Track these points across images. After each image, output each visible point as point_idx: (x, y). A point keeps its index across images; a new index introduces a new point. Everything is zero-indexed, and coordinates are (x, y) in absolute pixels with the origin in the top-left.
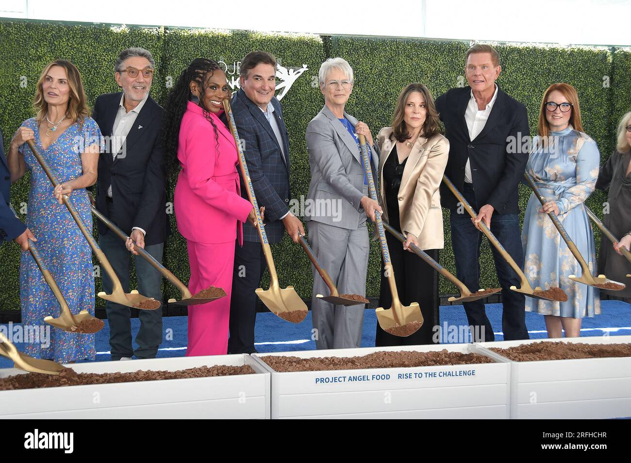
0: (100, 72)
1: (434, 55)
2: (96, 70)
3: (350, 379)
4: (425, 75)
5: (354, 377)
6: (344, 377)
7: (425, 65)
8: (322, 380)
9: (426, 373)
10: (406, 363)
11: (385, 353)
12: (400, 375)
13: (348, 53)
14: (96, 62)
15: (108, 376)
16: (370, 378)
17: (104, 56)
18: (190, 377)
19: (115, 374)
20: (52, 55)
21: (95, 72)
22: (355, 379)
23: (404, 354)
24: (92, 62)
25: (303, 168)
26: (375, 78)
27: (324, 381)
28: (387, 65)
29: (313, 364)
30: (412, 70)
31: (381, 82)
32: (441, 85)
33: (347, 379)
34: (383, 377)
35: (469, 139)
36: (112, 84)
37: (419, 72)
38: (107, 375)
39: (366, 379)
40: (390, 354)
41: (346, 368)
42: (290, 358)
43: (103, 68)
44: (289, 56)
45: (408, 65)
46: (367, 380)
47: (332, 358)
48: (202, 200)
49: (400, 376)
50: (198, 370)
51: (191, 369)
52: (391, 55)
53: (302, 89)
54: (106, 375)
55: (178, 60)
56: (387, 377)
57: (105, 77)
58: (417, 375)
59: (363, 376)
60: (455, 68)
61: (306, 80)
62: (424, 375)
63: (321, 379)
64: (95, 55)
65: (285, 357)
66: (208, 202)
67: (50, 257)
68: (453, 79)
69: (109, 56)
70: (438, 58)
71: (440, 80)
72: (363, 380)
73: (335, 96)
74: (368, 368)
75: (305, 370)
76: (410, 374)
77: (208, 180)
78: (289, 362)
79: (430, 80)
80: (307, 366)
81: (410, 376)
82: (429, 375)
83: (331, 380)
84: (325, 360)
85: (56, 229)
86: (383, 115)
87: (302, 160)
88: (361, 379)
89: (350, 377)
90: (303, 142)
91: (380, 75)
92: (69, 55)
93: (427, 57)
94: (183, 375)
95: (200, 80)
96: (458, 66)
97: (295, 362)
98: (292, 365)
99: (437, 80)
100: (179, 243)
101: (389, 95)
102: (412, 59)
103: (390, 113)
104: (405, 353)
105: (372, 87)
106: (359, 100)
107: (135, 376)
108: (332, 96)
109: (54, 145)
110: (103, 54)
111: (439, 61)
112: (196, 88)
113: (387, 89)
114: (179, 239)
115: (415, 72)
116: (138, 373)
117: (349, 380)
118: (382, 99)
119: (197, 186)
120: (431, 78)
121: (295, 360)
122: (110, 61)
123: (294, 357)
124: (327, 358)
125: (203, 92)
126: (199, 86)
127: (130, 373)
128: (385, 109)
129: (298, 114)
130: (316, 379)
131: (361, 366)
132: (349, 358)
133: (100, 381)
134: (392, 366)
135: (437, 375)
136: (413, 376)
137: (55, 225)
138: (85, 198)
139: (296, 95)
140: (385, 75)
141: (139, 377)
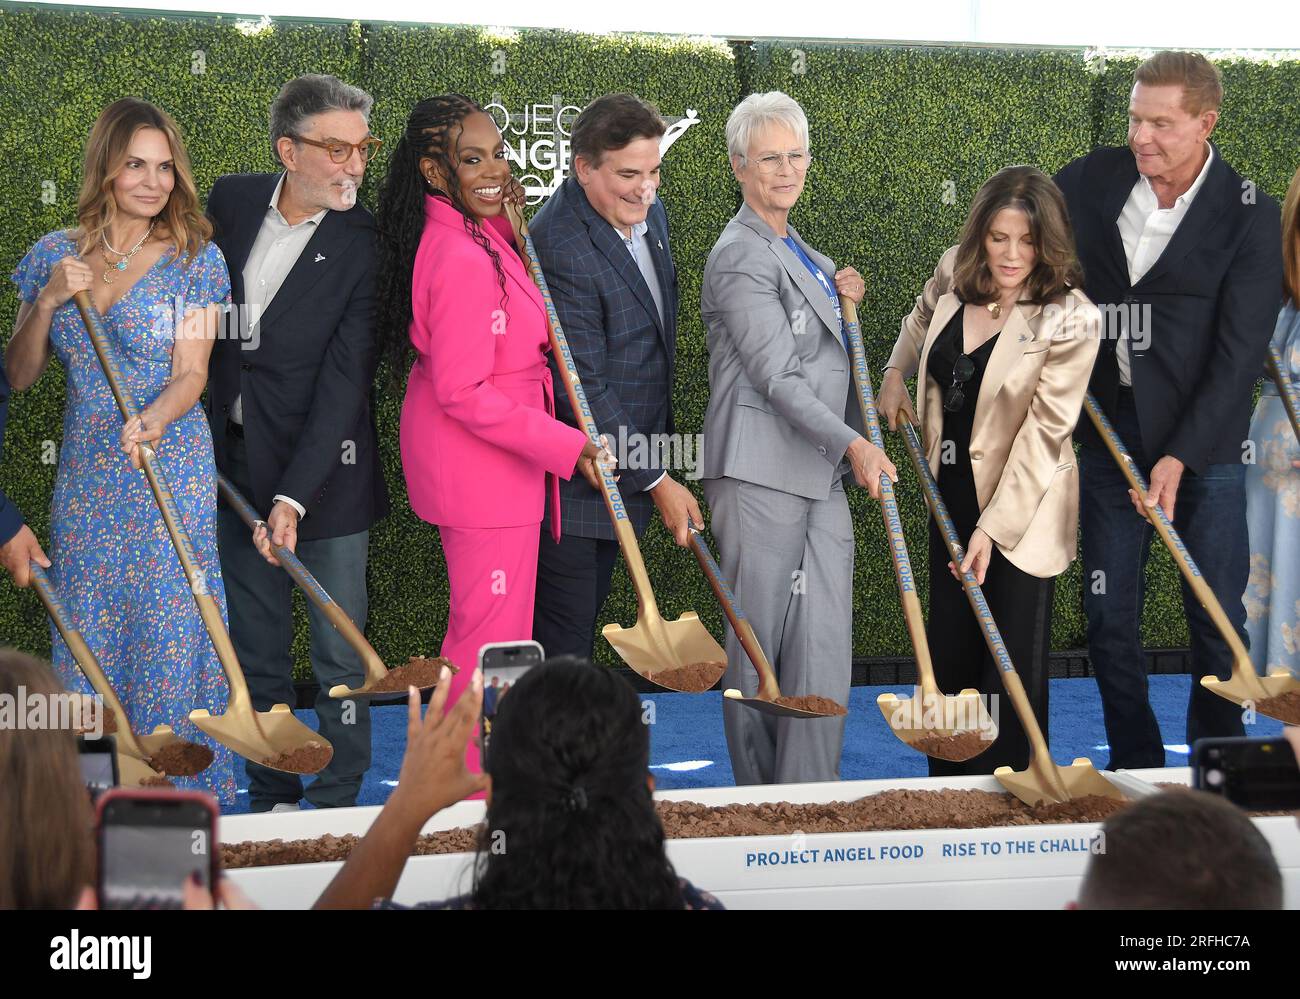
0: (210, 129)
1: (997, 84)
2: (202, 126)
3: (828, 856)
4: (977, 131)
5: (837, 852)
6: (815, 852)
7: (975, 109)
8: (762, 859)
9: (1010, 844)
10: (959, 817)
11: (906, 794)
12: (947, 848)
13: (793, 83)
14: (202, 107)
15: (254, 848)
16: (876, 853)
17: (220, 92)
18: (448, 851)
19: (270, 844)
20: (97, 88)
21: (200, 128)
22: (840, 855)
23: (950, 797)
24: (193, 107)
25: (686, 356)
26: (857, 141)
27: (767, 861)
28: (885, 108)
29: (738, 820)
30: (945, 119)
31: (872, 150)
32: (1014, 155)
33: (821, 856)
34: (907, 852)
35: (1127, 279)
36: (240, 158)
37: (962, 124)
38: (249, 847)
39: (866, 856)
40: (918, 797)
41: (816, 829)
42: (680, 805)
43: (217, 121)
44: (654, 90)
45: (934, 109)
46: (870, 858)
47: (779, 805)
48: (467, 430)
49: (947, 850)
50: (463, 834)
51: (448, 832)
52: (897, 86)
53: (684, 167)
54: (247, 846)
55: (393, 102)
56: (918, 852)
57: (222, 141)
58: (988, 847)
59: (860, 850)
60: (1047, 115)
61: (695, 147)
62: (1004, 848)
63: (759, 855)
64: (200, 90)
65: (669, 803)
66: (478, 433)
67: (120, 566)
68: (1043, 140)
69: (233, 92)
70: (1006, 91)
71: (1011, 146)
72: (860, 859)
73: (775, 188)
74: (869, 829)
75: (721, 835)
76: (970, 845)
77: (480, 384)
78: (679, 814)
79: (988, 145)
80: (725, 823)
81: (971, 849)
82: (1018, 847)
83: (782, 858)
84: (764, 810)
85: (136, 499)
86: (877, 227)
87: (685, 335)
88: (854, 855)
89: (829, 851)
90: (688, 294)
91: (870, 132)
92: (137, 90)
93: (981, 88)
94: (430, 845)
95: (438, 150)
96: (1056, 109)
97: (693, 814)
98: (689, 822)
99: (1004, 142)
100: (398, 532)
101: (890, 181)
102: (944, 94)
103: (894, 224)
104: (954, 794)
105: (851, 163)
106: (818, 193)
107: (317, 850)
108: (768, 187)
109: (124, 304)
110: (217, 88)
111: (1011, 97)
112: (436, 171)
113: (886, 167)
114: (398, 524)
115: (954, 125)
116: (322, 841)
117: (826, 857)
118: (874, 190)
119: (454, 398)
120: (990, 139)
121: (693, 810)
122: (235, 104)
123: (691, 803)
124: (768, 806)
125: (453, 177)
126: (440, 164)
127: (304, 842)
128: (882, 214)
129: (677, 229)
130: (748, 856)
131: (853, 824)
132: (821, 807)
133: (234, 861)
134: (929, 826)
135: (1037, 848)
136: (979, 849)
137: (133, 488)
138: (200, 425)
139: (672, 183)
140: (880, 133)
141: (326, 852)
